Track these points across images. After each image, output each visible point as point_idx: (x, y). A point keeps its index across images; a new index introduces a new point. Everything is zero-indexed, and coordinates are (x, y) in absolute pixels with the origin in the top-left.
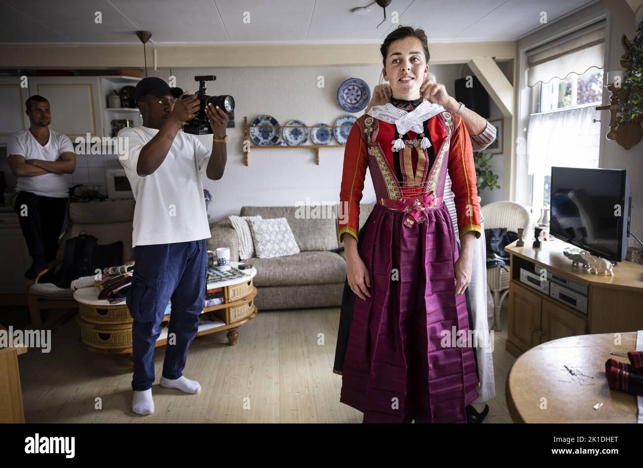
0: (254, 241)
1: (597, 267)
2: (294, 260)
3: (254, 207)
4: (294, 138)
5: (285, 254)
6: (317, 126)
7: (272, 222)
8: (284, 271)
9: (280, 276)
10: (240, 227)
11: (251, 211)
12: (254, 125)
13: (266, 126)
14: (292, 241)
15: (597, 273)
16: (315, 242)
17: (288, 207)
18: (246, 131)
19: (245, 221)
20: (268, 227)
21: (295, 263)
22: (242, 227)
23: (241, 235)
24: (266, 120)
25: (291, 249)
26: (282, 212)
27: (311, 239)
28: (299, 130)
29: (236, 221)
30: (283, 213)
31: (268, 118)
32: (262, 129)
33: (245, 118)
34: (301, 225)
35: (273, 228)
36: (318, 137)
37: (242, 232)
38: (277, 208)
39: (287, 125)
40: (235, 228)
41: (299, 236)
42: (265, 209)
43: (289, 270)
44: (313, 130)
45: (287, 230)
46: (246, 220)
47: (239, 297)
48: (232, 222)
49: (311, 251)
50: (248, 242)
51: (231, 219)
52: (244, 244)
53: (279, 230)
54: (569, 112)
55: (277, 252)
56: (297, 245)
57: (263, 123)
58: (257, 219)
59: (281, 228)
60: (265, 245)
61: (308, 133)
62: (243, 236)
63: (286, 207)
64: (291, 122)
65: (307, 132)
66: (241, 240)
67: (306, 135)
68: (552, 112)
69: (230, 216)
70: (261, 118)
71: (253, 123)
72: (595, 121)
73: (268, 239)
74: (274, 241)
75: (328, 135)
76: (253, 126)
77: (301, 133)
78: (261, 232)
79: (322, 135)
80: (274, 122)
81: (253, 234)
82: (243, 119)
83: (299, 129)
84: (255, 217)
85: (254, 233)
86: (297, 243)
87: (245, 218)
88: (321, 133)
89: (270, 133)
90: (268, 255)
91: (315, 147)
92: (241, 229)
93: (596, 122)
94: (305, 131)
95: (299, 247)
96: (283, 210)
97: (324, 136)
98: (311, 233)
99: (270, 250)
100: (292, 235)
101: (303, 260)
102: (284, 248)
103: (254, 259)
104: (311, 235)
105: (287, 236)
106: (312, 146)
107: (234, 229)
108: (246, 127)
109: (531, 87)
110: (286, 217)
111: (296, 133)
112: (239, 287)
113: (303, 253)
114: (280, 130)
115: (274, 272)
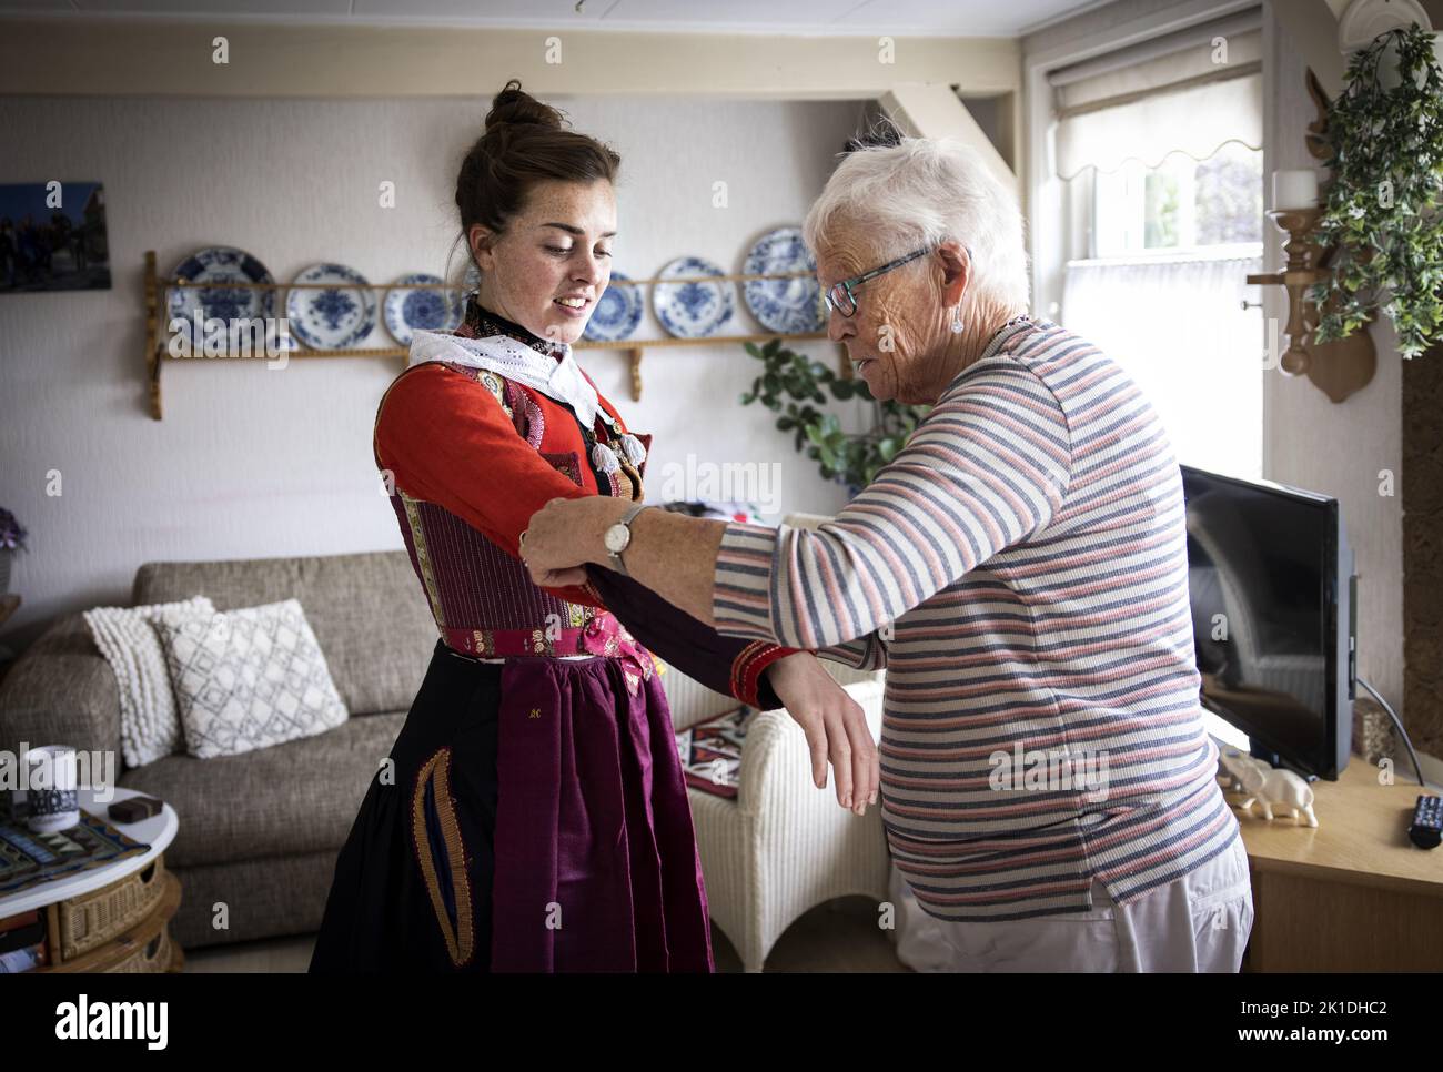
0: (181, 695)
1: (1269, 798)
2: (324, 760)
3: (185, 565)
4: (325, 324)
5: (296, 733)
6: (407, 282)
7: (248, 622)
8: (284, 807)
9: (269, 823)
10: (125, 648)
11: (173, 582)
12: (181, 281)
13: (225, 281)
14: (317, 684)
15: (1270, 816)
16: (402, 680)
17: (308, 560)
18: (153, 302)
19: (144, 627)
20: (230, 642)
21: (327, 771)
22: (132, 649)
23: (128, 677)
24: (224, 263)
25: (315, 714)
26: (284, 581)
27: (389, 671)
28: (345, 298)
29: (112, 627)
30: (291, 582)
31: (232, 257)
32: (212, 293)
33: (150, 256)
34: (354, 624)
35: (251, 641)
36: (409, 320)
37: (132, 666)
38: (269, 565)
39: (302, 280)
40: (108, 655)
41: (347, 661)
42: (226, 570)
43: (303, 801)
44: (391, 298)
45: (300, 645)
46: (149, 621)
47: (107, 933)
48: (96, 632)
49: (387, 712)
50: (155, 700)
51: (92, 624)
52: (141, 711)
53: (273, 649)
54: (1174, 267)
55: (264, 728)
56: (335, 696)
57: (215, 275)
58: (192, 616)
59: (279, 638)
60: (217, 710)
61: (373, 307)
62: (135, 683)
63: (300, 560)
64: (316, 269)
65: (369, 304)
66: (129, 696)
67: (369, 312)
68: (1129, 263)
69: (90, 608)
70: (208, 256)
71: (180, 273)
72: (1246, 306)
73: (230, 688)
74: (253, 691)
75: (442, 311)
76: (176, 286)
77: (349, 307)
78: (204, 663)
79: (423, 311)
80: (254, 270)
81: (174, 672)
82: (140, 261)
83: (342, 292)
84: (187, 605)
85: (179, 669)
86: (339, 687)
87: (147, 611)
88: (418, 306)
89: (240, 308)
90: (229, 744)
91: (400, 354)
92: (130, 658)
93: (1250, 309)
94: (363, 299)
95: (347, 700)
96: (288, 572)
97: (430, 315)
98: (388, 647)
99: (237, 725)
100: (320, 661)
101: (356, 759)
102: (291, 713)
103: (176, 763)
104: (385, 658)
105: (300, 667)
106: (390, 351)
107: (102, 656)
108: (152, 289)
109: (1066, 181)
110: (299, 598)
111: (331, 305)
112: (108, 896)
113: (357, 725)
114: (274, 296)
115: (249, 812)
